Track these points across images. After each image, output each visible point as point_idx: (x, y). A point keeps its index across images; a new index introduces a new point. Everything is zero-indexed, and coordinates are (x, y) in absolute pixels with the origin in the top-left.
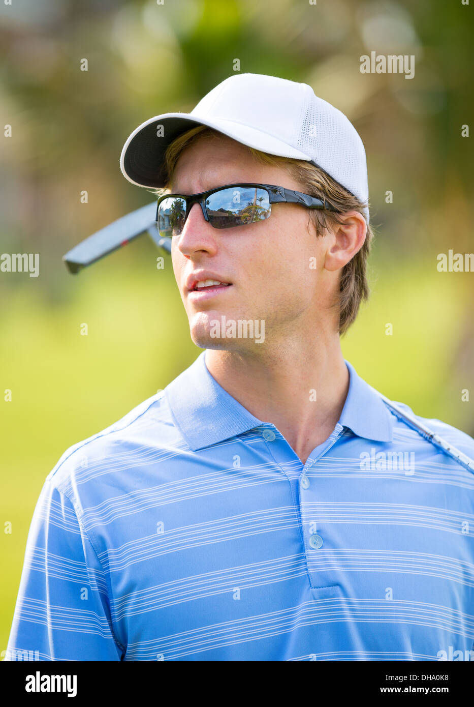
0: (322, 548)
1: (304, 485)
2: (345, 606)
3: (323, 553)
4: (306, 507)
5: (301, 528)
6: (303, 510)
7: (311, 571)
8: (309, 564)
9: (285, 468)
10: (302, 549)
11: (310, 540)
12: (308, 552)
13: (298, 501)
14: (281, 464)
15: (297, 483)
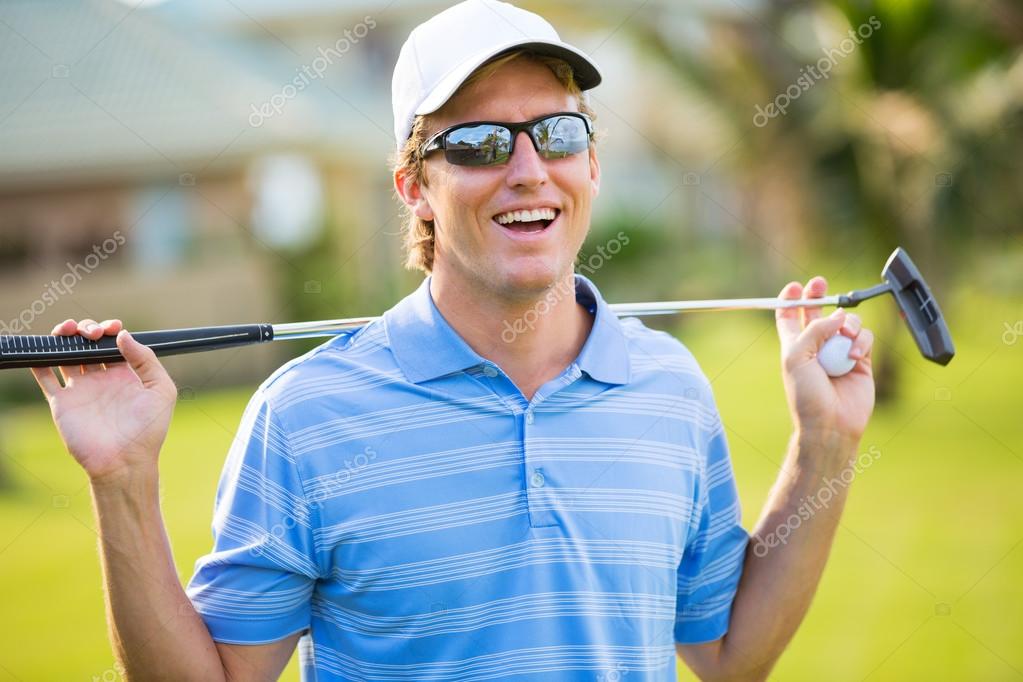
0: (543, 486)
1: (529, 419)
2: (565, 546)
3: (544, 492)
4: (529, 444)
5: (524, 465)
6: (527, 447)
7: (532, 510)
8: (530, 504)
9: (509, 403)
10: (524, 487)
11: (533, 478)
12: (530, 490)
13: (522, 437)
14: (505, 398)
15: (522, 418)
